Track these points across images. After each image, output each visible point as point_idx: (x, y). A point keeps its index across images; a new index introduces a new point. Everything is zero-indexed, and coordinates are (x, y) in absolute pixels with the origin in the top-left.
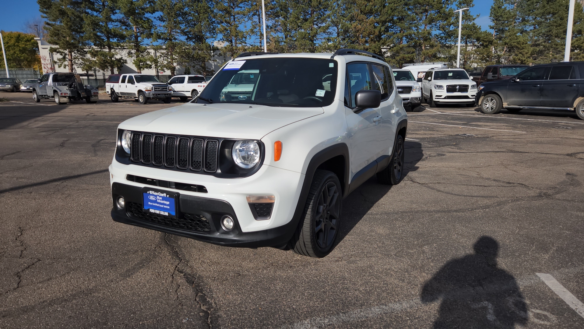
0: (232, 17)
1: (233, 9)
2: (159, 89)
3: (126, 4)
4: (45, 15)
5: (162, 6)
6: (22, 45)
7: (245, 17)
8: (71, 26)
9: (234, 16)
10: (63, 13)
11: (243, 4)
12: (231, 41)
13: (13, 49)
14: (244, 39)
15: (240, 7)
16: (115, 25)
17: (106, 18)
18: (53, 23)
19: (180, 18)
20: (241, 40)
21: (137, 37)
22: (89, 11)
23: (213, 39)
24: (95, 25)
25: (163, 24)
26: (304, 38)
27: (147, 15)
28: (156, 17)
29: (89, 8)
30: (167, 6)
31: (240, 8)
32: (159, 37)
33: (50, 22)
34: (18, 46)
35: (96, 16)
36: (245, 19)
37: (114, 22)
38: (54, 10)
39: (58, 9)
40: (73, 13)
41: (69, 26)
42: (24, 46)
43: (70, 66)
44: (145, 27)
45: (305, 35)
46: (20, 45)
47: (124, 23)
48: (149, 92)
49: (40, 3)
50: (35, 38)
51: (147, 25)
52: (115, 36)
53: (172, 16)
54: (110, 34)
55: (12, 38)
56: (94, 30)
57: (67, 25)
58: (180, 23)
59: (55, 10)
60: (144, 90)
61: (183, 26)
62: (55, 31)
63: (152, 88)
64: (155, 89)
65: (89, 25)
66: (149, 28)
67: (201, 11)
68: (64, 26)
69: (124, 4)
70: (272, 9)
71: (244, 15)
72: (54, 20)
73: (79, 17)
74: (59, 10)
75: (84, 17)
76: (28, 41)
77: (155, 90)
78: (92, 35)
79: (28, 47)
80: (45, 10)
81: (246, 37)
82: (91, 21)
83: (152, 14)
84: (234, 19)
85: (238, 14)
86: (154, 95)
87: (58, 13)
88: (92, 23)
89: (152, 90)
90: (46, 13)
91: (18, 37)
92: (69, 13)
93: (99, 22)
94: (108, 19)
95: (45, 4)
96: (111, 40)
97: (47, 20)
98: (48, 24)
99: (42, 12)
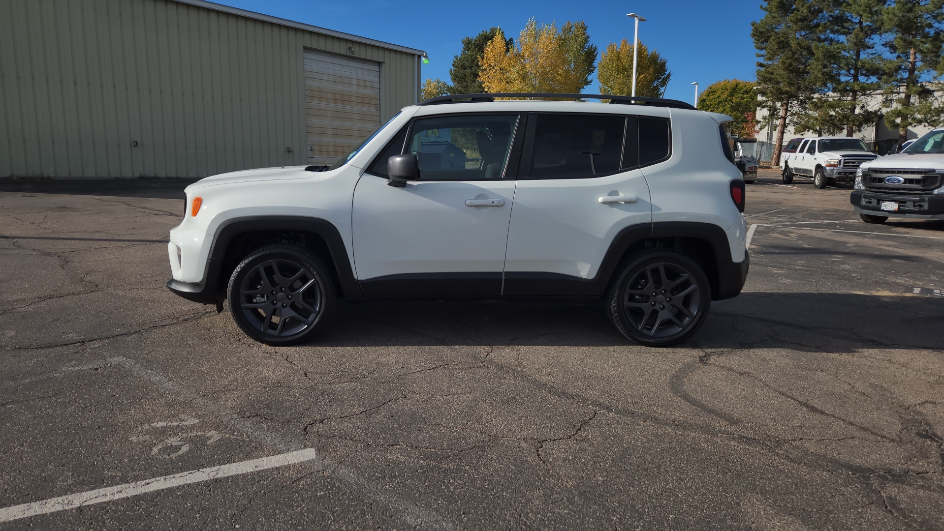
2: (855, 163)
4: (764, 52)
6: (736, 99)
8: (790, 65)
10: (784, 45)
13: (723, 106)
16: (872, 54)
17: (858, 44)
18: (770, 63)
21: (912, 71)
22: (831, 35)
24: (832, 57)
29: (833, 32)
33: (765, 63)
34: (731, 100)
37: (869, 48)
38: (772, 44)
39: (778, 40)
40: (800, 44)
41: (786, 65)
42: (738, 100)
44: (926, 51)
46: (734, 100)
48: (832, 168)
49: (754, 35)
52: (873, 72)
54: (858, 69)
55: (727, 89)
56: (825, 66)
57: (784, 63)
59: (773, 43)
60: (824, 165)
63: (840, 161)
64: (845, 163)
65: (818, 59)
66: (933, 52)
68: (782, 65)
72: (770, 59)
73: (808, 49)
74: (778, 43)
76: (747, 92)
77: (844, 166)
78: (819, 75)
79: (744, 101)
80: (761, 45)
82: (823, 52)
86: (840, 173)
87: (776, 47)
88: (824, 56)
89: (840, 164)
90: (761, 49)
91: (734, 89)
92: (793, 44)
93: (840, 53)
94: (860, 46)
95: (761, 36)
96: (862, 79)
97: (762, 60)
98: (761, 65)
99: (758, 48)
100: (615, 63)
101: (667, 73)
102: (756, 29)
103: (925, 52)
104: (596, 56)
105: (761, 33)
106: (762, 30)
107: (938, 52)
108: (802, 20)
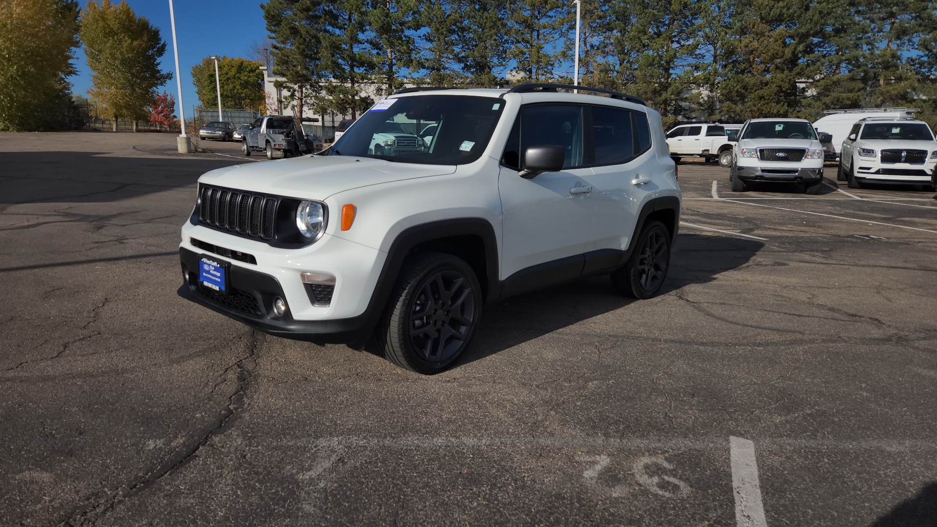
0: (535, 33)
1: (539, 20)
2: (404, 143)
3: (379, 17)
4: (273, 35)
5: (430, 19)
6: (244, 77)
7: (556, 33)
8: (304, 50)
9: (538, 31)
10: (295, 31)
11: (554, 11)
12: (530, 71)
13: (232, 83)
14: (550, 67)
15: (549, 16)
16: (362, 49)
17: (351, 38)
18: (283, 46)
19: (454, 37)
20: (546, 70)
21: (391, 66)
22: (330, 28)
23: (502, 68)
24: (335, 48)
25: (429, 45)
26: (651, 65)
27: (407, 32)
28: (421, 35)
29: (330, 24)
30: (437, 17)
31: (549, 19)
32: (421, 65)
33: (278, 45)
34: (239, 78)
35: (339, 36)
36: (554, 35)
37: (361, 43)
38: (284, 29)
39: (289, 26)
40: (307, 32)
41: (301, 50)
42: (246, 78)
43: (298, 107)
45: (653, 60)
46: (242, 78)
47: (376, 46)
48: (390, 147)
49: (267, 17)
50: (261, 68)
51: (405, 47)
52: (362, 64)
53: (442, 34)
54: (355, 62)
55: (233, 67)
56: (333, 56)
57: (298, 48)
58: (453, 44)
59: (285, 27)
60: (383, 145)
61: (457, 49)
62: (283, 58)
63: (394, 141)
64: (398, 143)
65: (326, 48)
66: (408, 53)
67: (487, 24)
68: (296, 50)
69: (376, 17)
70: (600, 18)
71: (554, 29)
72: (283, 42)
73: (315, 37)
74: (290, 28)
75: (321, 38)
76: (252, 71)
77: (398, 145)
78: (329, 63)
79: (251, 80)
80: (273, 28)
81: (554, 64)
82: (329, 42)
83: (416, 31)
84: (538, 36)
85: (545, 28)
86: (395, 152)
87: (288, 32)
88: (330, 46)
89: (395, 145)
90: (274, 32)
91: (240, 66)
92: (303, 32)
93: (341, 44)
94: (354, 40)
95: (274, 20)
96: (356, 70)
97: (275, 42)
98: (275, 47)
99: (269, 30)
100: (101, 24)
101: (162, 42)
102: (268, 12)
103: (402, 52)
104: (78, 13)
105: (273, 16)
106: (273, 14)
107: (410, 53)
108: (307, 10)
